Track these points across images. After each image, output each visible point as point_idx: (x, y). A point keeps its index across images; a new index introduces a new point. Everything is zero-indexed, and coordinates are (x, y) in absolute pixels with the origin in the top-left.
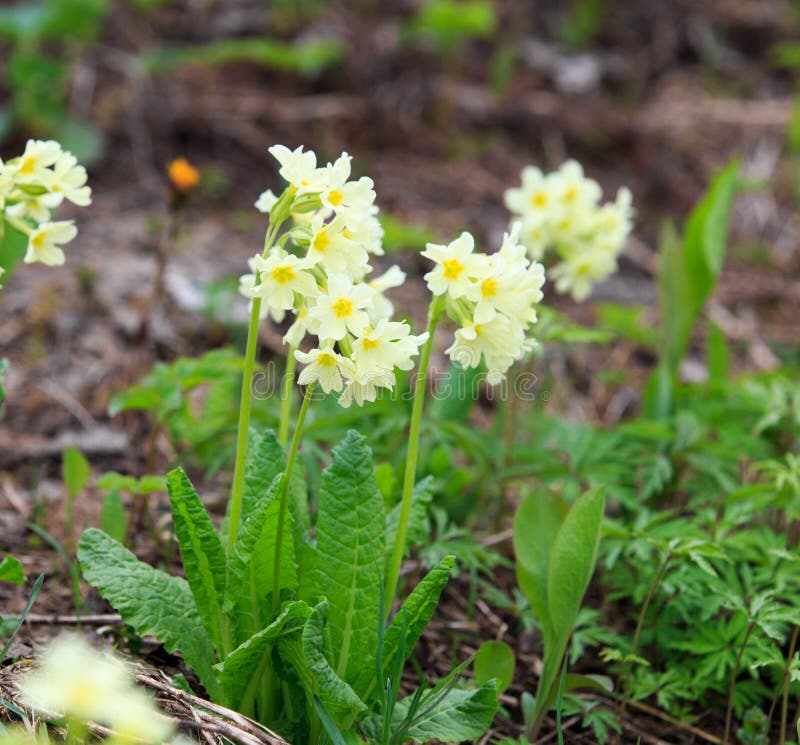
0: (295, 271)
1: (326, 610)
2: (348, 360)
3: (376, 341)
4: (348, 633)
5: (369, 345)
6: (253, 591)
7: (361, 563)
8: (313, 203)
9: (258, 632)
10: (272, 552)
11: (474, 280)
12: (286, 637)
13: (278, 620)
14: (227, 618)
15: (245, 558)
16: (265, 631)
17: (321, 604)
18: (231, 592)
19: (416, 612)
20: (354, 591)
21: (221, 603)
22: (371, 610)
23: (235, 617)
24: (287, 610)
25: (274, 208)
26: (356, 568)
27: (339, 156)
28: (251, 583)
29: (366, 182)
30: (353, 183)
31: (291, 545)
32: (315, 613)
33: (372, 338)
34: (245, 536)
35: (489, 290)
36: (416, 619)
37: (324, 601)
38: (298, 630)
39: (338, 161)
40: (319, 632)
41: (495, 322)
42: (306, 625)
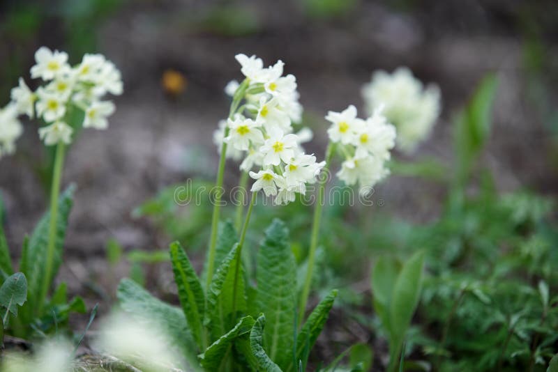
0: (249, 128)
1: (264, 321)
2: (281, 177)
3: (297, 166)
4: (276, 337)
5: (292, 168)
6: (221, 312)
7: (283, 295)
8: (260, 89)
9: (223, 335)
10: (231, 290)
11: (355, 133)
12: (240, 337)
13: (236, 327)
14: (205, 328)
15: (217, 292)
16: (228, 334)
17: (260, 317)
18: (209, 313)
19: (315, 323)
20: (279, 312)
21: (202, 320)
22: (289, 324)
23: (210, 328)
24: (241, 321)
25: (237, 91)
26: (279, 299)
27: (276, 62)
28: (220, 308)
29: (291, 78)
30: (284, 79)
31: (243, 285)
32: (257, 323)
33: (295, 164)
34: (217, 280)
35: (364, 140)
36: (315, 327)
37: (262, 316)
38: (247, 333)
39: (276, 66)
40: (259, 333)
41: (366, 159)
42: (252, 330)
